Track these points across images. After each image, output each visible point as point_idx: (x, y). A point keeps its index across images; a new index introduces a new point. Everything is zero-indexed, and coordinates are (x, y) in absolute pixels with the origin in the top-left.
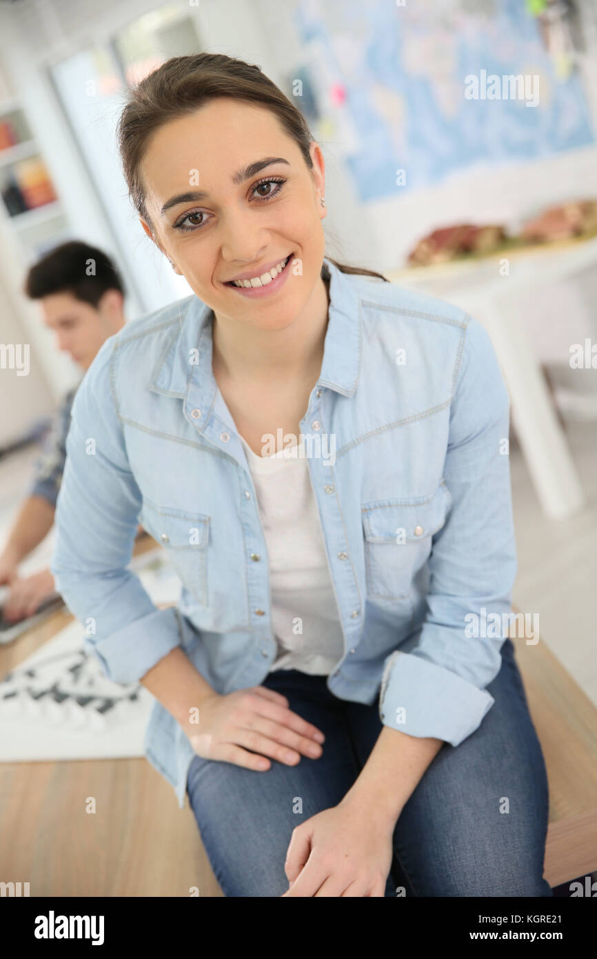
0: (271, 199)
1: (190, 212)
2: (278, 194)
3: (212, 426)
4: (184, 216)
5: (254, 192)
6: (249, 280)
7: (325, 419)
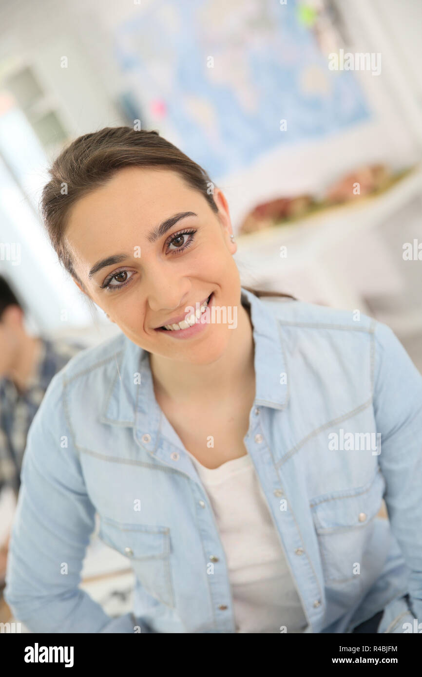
0: (186, 250)
1: (114, 273)
2: (192, 244)
3: (162, 448)
4: (109, 277)
5: (169, 245)
6: (177, 323)
7: (266, 432)
